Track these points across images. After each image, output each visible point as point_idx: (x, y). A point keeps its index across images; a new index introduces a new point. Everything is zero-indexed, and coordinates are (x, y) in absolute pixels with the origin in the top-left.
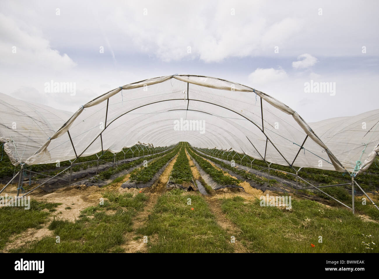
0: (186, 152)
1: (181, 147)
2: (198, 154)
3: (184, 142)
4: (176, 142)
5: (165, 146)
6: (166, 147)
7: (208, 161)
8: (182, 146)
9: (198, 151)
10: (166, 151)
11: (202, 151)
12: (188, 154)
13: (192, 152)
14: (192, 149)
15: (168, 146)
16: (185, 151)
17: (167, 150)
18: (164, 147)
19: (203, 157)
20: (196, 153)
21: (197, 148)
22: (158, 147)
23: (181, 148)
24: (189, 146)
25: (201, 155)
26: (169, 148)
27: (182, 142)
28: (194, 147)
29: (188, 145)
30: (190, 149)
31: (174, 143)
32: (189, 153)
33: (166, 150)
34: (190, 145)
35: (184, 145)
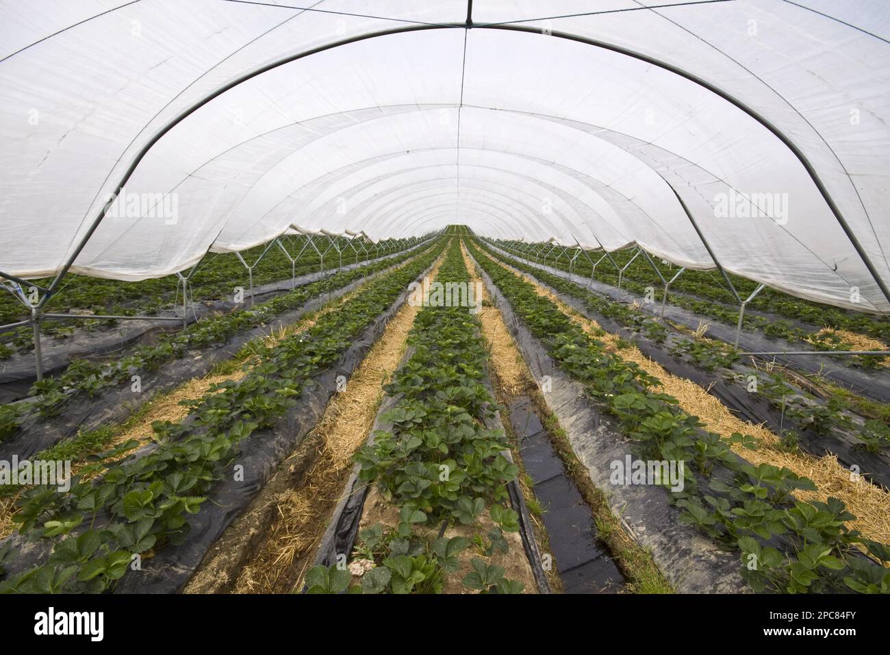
0: (464, 250)
1: (451, 237)
2: (494, 254)
3: (457, 226)
4: (439, 226)
5: (411, 237)
6: (414, 238)
7: (528, 279)
8: (453, 235)
9: (493, 248)
10: (414, 248)
11: (502, 248)
12: (467, 255)
13: (479, 249)
14: (477, 240)
15: (418, 235)
16: (462, 247)
17: (418, 246)
18: (407, 239)
19: (508, 263)
20: (489, 253)
21: (489, 240)
22: (387, 239)
23: (452, 239)
24: (469, 233)
25: (502, 259)
26: (423, 241)
27: (453, 226)
28: (483, 238)
29: (466, 231)
30: (472, 241)
31: (435, 229)
32: (470, 252)
33: (415, 245)
34: (473, 233)
35: (458, 232)
